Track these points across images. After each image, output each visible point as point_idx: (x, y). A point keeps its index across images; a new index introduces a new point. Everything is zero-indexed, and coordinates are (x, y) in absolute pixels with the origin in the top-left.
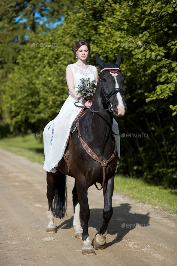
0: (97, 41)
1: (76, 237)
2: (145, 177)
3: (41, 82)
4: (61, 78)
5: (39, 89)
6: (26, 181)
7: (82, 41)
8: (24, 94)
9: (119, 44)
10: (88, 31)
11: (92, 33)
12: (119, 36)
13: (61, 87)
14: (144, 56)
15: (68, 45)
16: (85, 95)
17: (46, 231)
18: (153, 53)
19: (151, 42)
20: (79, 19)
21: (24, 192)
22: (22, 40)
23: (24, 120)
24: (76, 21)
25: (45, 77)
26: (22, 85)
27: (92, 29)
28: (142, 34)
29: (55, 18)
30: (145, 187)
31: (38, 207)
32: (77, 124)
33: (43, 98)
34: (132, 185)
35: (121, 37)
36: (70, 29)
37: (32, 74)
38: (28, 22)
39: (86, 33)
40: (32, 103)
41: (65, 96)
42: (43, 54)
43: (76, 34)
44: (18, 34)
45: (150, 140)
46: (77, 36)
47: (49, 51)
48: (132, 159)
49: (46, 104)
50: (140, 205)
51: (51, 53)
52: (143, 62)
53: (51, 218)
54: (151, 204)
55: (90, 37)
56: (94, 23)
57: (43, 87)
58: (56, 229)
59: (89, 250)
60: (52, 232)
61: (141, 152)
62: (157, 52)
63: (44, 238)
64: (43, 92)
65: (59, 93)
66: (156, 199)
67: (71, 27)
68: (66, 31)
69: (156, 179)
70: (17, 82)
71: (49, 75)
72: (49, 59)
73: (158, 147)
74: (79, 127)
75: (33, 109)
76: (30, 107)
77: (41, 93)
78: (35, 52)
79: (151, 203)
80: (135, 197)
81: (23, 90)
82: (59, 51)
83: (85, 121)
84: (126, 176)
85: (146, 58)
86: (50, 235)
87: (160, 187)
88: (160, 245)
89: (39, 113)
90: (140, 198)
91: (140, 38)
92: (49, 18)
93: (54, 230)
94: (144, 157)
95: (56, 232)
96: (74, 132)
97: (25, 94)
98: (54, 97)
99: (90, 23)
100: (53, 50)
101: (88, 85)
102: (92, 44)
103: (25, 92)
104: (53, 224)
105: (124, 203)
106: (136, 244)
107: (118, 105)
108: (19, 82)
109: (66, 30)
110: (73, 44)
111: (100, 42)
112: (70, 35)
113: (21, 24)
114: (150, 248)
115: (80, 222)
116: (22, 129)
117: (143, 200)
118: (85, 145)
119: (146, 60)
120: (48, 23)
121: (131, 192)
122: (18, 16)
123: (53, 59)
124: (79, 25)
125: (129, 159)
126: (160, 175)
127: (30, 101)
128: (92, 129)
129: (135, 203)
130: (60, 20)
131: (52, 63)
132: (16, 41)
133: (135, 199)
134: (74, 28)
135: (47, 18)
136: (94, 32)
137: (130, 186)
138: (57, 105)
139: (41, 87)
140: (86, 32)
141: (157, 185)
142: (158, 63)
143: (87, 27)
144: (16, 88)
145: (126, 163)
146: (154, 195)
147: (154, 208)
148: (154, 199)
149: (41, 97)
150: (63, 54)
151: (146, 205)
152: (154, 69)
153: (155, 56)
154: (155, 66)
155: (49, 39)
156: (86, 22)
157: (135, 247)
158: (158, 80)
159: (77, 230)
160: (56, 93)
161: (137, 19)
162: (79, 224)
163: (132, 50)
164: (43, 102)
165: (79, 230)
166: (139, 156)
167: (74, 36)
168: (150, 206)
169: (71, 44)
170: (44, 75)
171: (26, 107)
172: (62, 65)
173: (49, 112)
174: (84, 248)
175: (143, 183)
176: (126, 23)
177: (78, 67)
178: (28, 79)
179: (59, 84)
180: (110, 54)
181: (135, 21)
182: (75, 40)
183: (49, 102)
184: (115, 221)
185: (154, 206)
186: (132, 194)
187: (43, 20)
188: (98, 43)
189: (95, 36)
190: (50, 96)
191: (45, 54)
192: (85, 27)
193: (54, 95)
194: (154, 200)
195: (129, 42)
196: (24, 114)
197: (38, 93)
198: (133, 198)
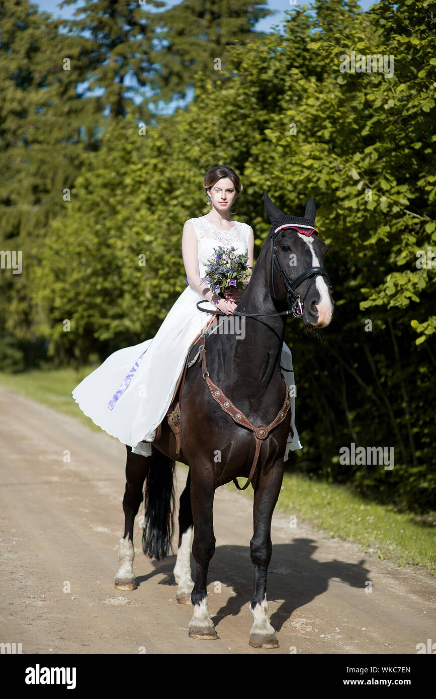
0: (264, 157)
1: (179, 600)
2: (356, 483)
3: (126, 245)
4: (174, 239)
5: (122, 260)
6: (77, 475)
7: (224, 169)
8: (86, 270)
9: (307, 173)
10: (244, 133)
11: (254, 138)
12: (308, 154)
13: (173, 260)
14: (363, 204)
15: (196, 162)
16: (219, 282)
17: (113, 585)
18: (384, 199)
19: (382, 172)
20: (227, 103)
21: (70, 499)
22: (89, 139)
23: (81, 330)
24: (220, 108)
25: (138, 233)
26: (82, 249)
27: (254, 129)
28: (362, 152)
29: (173, 90)
30: (352, 505)
31: (100, 533)
32: (202, 349)
33: (129, 282)
34: (323, 498)
35: (312, 157)
36: (205, 125)
37: (108, 224)
38: (108, 97)
39: (240, 137)
40: (105, 293)
41: (181, 281)
42: (138, 179)
43: (217, 137)
44: (82, 124)
45: (374, 397)
46: (218, 143)
47: (151, 172)
48: (330, 439)
49: (135, 297)
50: (333, 543)
51: (157, 177)
52: (359, 218)
53: (127, 555)
54: (359, 543)
55: (248, 147)
56: (260, 115)
57: (132, 255)
58: (137, 582)
59: (203, 627)
60: (126, 588)
61: (350, 422)
62: (392, 197)
63: (109, 600)
64: (130, 267)
65: (167, 274)
66: (372, 533)
67: (206, 121)
68: (195, 129)
69: (382, 488)
70: (72, 240)
71: (147, 230)
72: (150, 192)
73: (392, 414)
74: (204, 355)
75: (105, 306)
76: (98, 300)
77: (126, 271)
78: (118, 173)
79: (360, 540)
80: (326, 526)
81: (84, 260)
82: (175, 174)
83: (219, 341)
84: (311, 478)
85: (366, 210)
86: (121, 594)
87: (390, 507)
88: (363, 629)
89: (121, 316)
90: (335, 529)
91: (357, 163)
92: (158, 91)
93: (132, 583)
94: (358, 434)
95: (136, 588)
96: (193, 366)
97: (89, 271)
98: (155, 282)
99: (250, 114)
100: (162, 171)
101: (229, 262)
102: (252, 163)
103: (88, 265)
104: (131, 568)
105: (297, 537)
106: (310, 624)
107: (319, 301)
108: (75, 241)
109: (195, 125)
110: (207, 161)
111: (270, 161)
112: (203, 138)
113: (89, 100)
114: (339, 633)
115: (189, 569)
116: (77, 352)
117: (342, 534)
118: (218, 393)
119: (366, 214)
120: (155, 102)
121: (317, 513)
122: (83, 81)
123: (160, 191)
124: (225, 116)
125: (322, 438)
126: (392, 480)
127: (99, 287)
128: (235, 356)
129: (324, 538)
130: (183, 96)
131: (155, 202)
132: (75, 138)
133: (325, 529)
134: (214, 124)
135: (153, 89)
136: (258, 137)
137: (318, 501)
138: (160, 300)
139: (127, 257)
140: (240, 135)
141: (382, 502)
142: (394, 221)
143: (243, 124)
144: (68, 252)
145: (317, 447)
146: (369, 524)
147: (365, 551)
148: (368, 533)
149: (125, 279)
150: (182, 182)
151: (347, 545)
152: (384, 235)
153: (386, 206)
154: (387, 229)
155: (154, 145)
156: (242, 111)
157: (308, 630)
158: (392, 260)
159: (183, 586)
160: (161, 272)
161: (353, 116)
162: (186, 573)
163: (337, 189)
164: (130, 292)
165: (188, 585)
166: (346, 431)
167: (213, 142)
168: (356, 547)
169: (203, 161)
170: (135, 229)
171: (88, 300)
172: (177, 209)
173: (141, 315)
174: (192, 623)
175: (351, 496)
176: (327, 123)
177: (209, 225)
178: (97, 234)
179: (168, 251)
180: (290, 192)
181: (348, 120)
182: (212, 153)
183: (143, 293)
184: (272, 573)
185: (364, 547)
186: (318, 517)
187: (143, 95)
188: (265, 162)
189: (259, 146)
190: (146, 280)
191: (142, 179)
192: (239, 123)
193: (155, 278)
194: (366, 535)
195: (331, 168)
196: (82, 317)
197: (119, 268)
198: (320, 527)
